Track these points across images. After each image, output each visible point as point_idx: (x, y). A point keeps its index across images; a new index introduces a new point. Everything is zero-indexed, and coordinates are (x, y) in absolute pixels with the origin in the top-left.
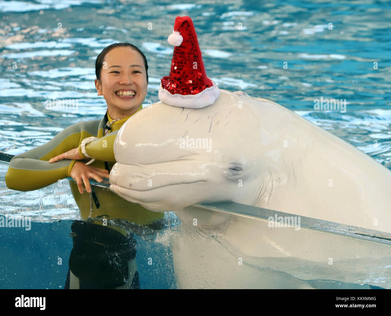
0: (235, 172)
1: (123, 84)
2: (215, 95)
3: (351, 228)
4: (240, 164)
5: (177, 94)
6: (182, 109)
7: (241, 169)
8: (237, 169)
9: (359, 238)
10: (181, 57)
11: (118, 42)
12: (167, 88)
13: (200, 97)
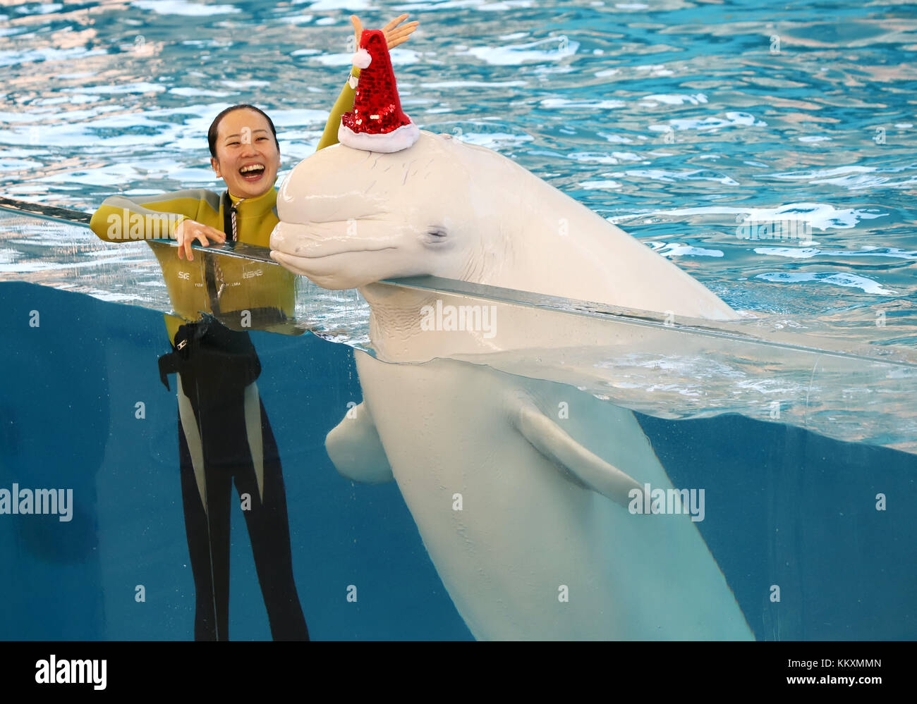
0: (437, 238)
1: (247, 157)
2: (412, 135)
3: (591, 305)
4: (444, 228)
5: (363, 133)
6: (368, 153)
7: (445, 235)
8: (440, 234)
9: (602, 317)
10: (369, 83)
11: (232, 105)
12: (349, 126)
13: (392, 137)
